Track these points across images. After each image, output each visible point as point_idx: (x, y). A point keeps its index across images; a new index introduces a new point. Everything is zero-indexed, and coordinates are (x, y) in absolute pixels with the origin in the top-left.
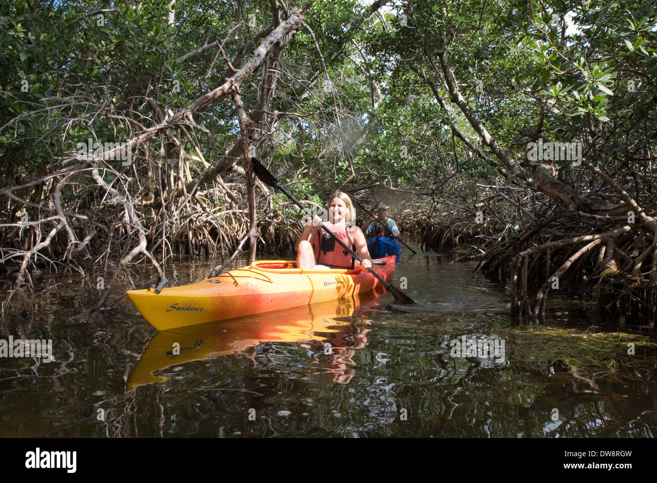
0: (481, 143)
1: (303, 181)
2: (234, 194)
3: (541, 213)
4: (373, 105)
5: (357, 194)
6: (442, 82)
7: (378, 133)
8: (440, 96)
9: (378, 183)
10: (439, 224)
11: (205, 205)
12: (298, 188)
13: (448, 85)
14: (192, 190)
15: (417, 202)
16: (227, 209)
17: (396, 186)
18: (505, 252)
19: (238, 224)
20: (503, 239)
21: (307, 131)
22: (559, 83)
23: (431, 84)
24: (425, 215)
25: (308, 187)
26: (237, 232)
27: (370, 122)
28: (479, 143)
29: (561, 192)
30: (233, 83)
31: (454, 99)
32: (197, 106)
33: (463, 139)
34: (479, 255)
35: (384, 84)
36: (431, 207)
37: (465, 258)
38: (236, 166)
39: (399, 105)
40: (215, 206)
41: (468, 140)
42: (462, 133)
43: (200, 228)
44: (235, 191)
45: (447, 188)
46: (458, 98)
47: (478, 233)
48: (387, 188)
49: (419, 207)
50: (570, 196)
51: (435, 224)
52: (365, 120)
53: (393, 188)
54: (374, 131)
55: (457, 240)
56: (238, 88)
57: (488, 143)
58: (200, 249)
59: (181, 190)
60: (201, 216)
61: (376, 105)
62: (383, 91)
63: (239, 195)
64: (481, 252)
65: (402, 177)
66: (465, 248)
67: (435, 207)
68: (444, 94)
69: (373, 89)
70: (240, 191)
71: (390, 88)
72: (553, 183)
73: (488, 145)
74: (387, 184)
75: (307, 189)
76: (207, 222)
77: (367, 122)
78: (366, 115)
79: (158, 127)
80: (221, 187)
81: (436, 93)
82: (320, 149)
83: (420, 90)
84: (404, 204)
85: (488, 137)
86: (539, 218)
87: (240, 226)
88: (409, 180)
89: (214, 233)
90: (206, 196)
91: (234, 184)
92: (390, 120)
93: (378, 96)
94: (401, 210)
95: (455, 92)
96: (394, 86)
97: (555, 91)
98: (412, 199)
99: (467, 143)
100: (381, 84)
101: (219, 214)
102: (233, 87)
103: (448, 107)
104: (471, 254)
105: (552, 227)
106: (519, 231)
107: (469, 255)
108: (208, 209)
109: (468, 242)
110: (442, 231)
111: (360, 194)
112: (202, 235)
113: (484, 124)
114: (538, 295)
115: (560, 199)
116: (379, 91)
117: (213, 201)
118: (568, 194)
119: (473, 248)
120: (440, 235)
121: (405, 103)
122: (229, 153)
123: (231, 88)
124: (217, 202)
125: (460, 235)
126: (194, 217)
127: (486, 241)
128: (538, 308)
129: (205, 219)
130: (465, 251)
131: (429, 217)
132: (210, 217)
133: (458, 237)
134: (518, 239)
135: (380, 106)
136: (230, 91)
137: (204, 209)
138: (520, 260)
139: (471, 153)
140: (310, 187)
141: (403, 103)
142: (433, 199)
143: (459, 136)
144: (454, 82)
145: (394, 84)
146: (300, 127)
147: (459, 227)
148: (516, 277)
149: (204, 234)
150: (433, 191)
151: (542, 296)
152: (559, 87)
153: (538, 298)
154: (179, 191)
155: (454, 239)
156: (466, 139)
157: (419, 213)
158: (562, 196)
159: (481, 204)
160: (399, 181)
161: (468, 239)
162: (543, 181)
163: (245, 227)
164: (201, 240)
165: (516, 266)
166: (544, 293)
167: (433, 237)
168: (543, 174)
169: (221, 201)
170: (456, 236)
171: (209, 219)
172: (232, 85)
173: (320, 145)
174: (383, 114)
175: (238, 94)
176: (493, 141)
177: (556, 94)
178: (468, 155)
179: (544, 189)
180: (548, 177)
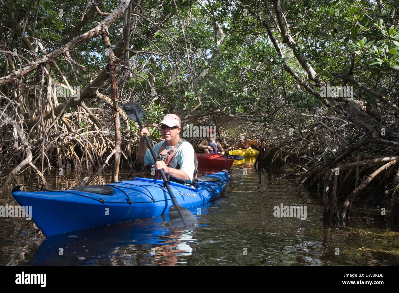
0: (307, 78)
1: (156, 107)
2: (97, 117)
3: (353, 139)
4: (216, 42)
5: (201, 119)
6: (276, 25)
7: (219, 67)
8: (274, 36)
9: (219, 110)
10: (270, 146)
11: (70, 126)
12: (151, 113)
13: (280, 28)
14: (59, 113)
15: (252, 127)
16: (89, 130)
17: (234, 113)
18: (323, 170)
19: (98, 143)
20: (322, 160)
21: (158, 63)
22: (364, 37)
23: (266, 26)
24: (258, 138)
25: (160, 112)
26: (98, 150)
27: (213, 57)
28: (306, 78)
29: (366, 123)
30: (104, 26)
31: (286, 40)
32: (73, 44)
33: (292, 74)
34: (303, 173)
35: (226, 25)
36: (264, 131)
37: (291, 175)
38: (99, 94)
39: (238, 43)
40: (79, 128)
41: (297, 75)
42: (292, 68)
43: (67, 146)
44: (97, 115)
45: (278, 116)
46: (288, 40)
47: (303, 155)
48: (226, 115)
49: (253, 132)
50: (374, 126)
51: (267, 146)
52: (208, 55)
53: (232, 115)
54: (215, 65)
55: (285, 160)
56: (107, 31)
57: (314, 78)
58: (66, 164)
59: (49, 113)
60: (68, 135)
61: (218, 43)
62: (225, 30)
63: (100, 118)
64: (304, 171)
65: (240, 107)
66: (292, 167)
67: (267, 131)
68: (277, 35)
69: (216, 29)
70: (101, 114)
71: (231, 28)
72: (361, 116)
73: (313, 80)
74: (226, 111)
75: (159, 114)
76: (73, 140)
77: (210, 56)
78: (209, 51)
79: (41, 61)
80: (85, 111)
81: (270, 34)
82: (168, 79)
83: (257, 31)
84: (241, 129)
85: (314, 73)
86: (351, 143)
87: (101, 144)
88: (245, 109)
89: (79, 150)
90: (71, 118)
91: (96, 108)
92: (230, 57)
93: (221, 35)
94: (238, 133)
95: (286, 34)
96: (234, 27)
97: (361, 44)
98: (247, 124)
99: (296, 78)
100: (223, 25)
101: (83, 134)
102: (104, 30)
103: (281, 46)
104: (296, 172)
105: (362, 150)
106: (336, 153)
107: (295, 172)
108: (73, 130)
109: (294, 162)
110: (272, 152)
111: (203, 119)
112: (68, 152)
113: (310, 63)
114: (345, 203)
115: (366, 128)
116: (222, 31)
117: (77, 123)
118: (372, 124)
119: (298, 166)
120: (271, 156)
121: (243, 42)
122: (93, 82)
123: (101, 30)
124: (81, 123)
125: (288, 156)
126: (62, 136)
127: (309, 161)
128: (345, 213)
129: (72, 138)
130: (291, 170)
131: (262, 140)
132: (76, 136)
133: (286, 157)
134: (334, 160)
135: (222, 43)
136: (101, 33)
137: (69, 129)
138: (331, 174)
139: (299, 86)
140: (162, 113)
141: (241, 42)
142: (265, 125)
143: (289, 71)
144: (286, 26)
145: (235, 26)
146: (152, 60)
147: (287, 149)
148: (327, 188)
149: (70, 151)
150: (265, 118)
151: (348, 203)
152: (365, 41)
153: (345, 205)
154: (48, 114)
155: (282, 159)
156: (295, 74)
157: (253, 137)
158: (367, 126)
159: (306, 131)
160: (237, 110)
161: (294, 159)
162: (353, 113)
163: (105, 145)
164: (68, 156)
165: (328, 180)
166: (350, 202)
167: (264, 157)
168: (353, 108)
169: (85, 123)
170: (284, 156)
171: (75, 138)
172: (103, 28)
173: (169, 76)
174: (224, 51)
175: (108, 35)
176: (318, 77)
177: (361, 46)
178: (297, 88)
179: (353, 120)
180: (357, 111)
